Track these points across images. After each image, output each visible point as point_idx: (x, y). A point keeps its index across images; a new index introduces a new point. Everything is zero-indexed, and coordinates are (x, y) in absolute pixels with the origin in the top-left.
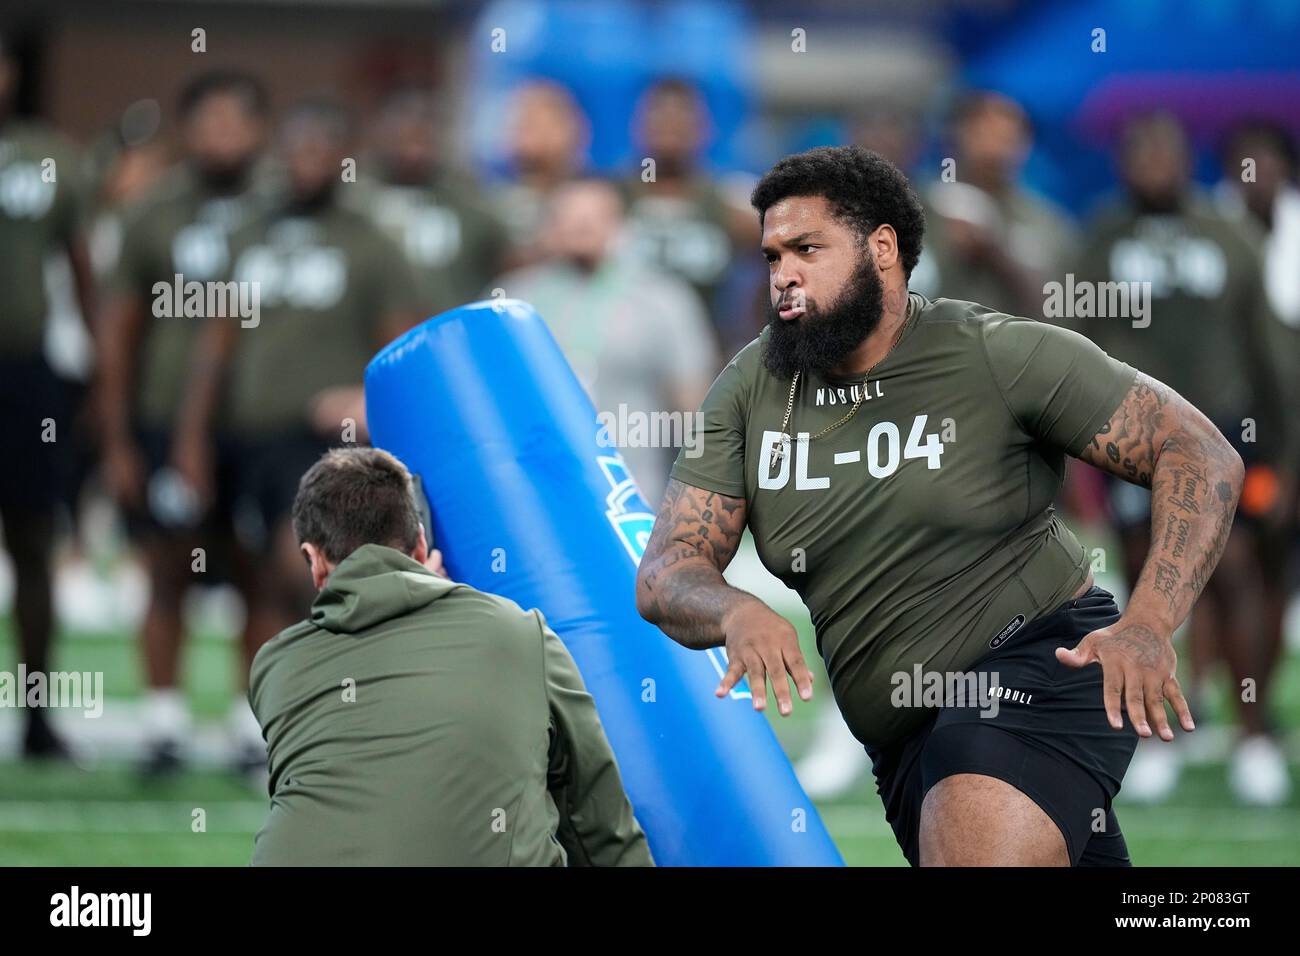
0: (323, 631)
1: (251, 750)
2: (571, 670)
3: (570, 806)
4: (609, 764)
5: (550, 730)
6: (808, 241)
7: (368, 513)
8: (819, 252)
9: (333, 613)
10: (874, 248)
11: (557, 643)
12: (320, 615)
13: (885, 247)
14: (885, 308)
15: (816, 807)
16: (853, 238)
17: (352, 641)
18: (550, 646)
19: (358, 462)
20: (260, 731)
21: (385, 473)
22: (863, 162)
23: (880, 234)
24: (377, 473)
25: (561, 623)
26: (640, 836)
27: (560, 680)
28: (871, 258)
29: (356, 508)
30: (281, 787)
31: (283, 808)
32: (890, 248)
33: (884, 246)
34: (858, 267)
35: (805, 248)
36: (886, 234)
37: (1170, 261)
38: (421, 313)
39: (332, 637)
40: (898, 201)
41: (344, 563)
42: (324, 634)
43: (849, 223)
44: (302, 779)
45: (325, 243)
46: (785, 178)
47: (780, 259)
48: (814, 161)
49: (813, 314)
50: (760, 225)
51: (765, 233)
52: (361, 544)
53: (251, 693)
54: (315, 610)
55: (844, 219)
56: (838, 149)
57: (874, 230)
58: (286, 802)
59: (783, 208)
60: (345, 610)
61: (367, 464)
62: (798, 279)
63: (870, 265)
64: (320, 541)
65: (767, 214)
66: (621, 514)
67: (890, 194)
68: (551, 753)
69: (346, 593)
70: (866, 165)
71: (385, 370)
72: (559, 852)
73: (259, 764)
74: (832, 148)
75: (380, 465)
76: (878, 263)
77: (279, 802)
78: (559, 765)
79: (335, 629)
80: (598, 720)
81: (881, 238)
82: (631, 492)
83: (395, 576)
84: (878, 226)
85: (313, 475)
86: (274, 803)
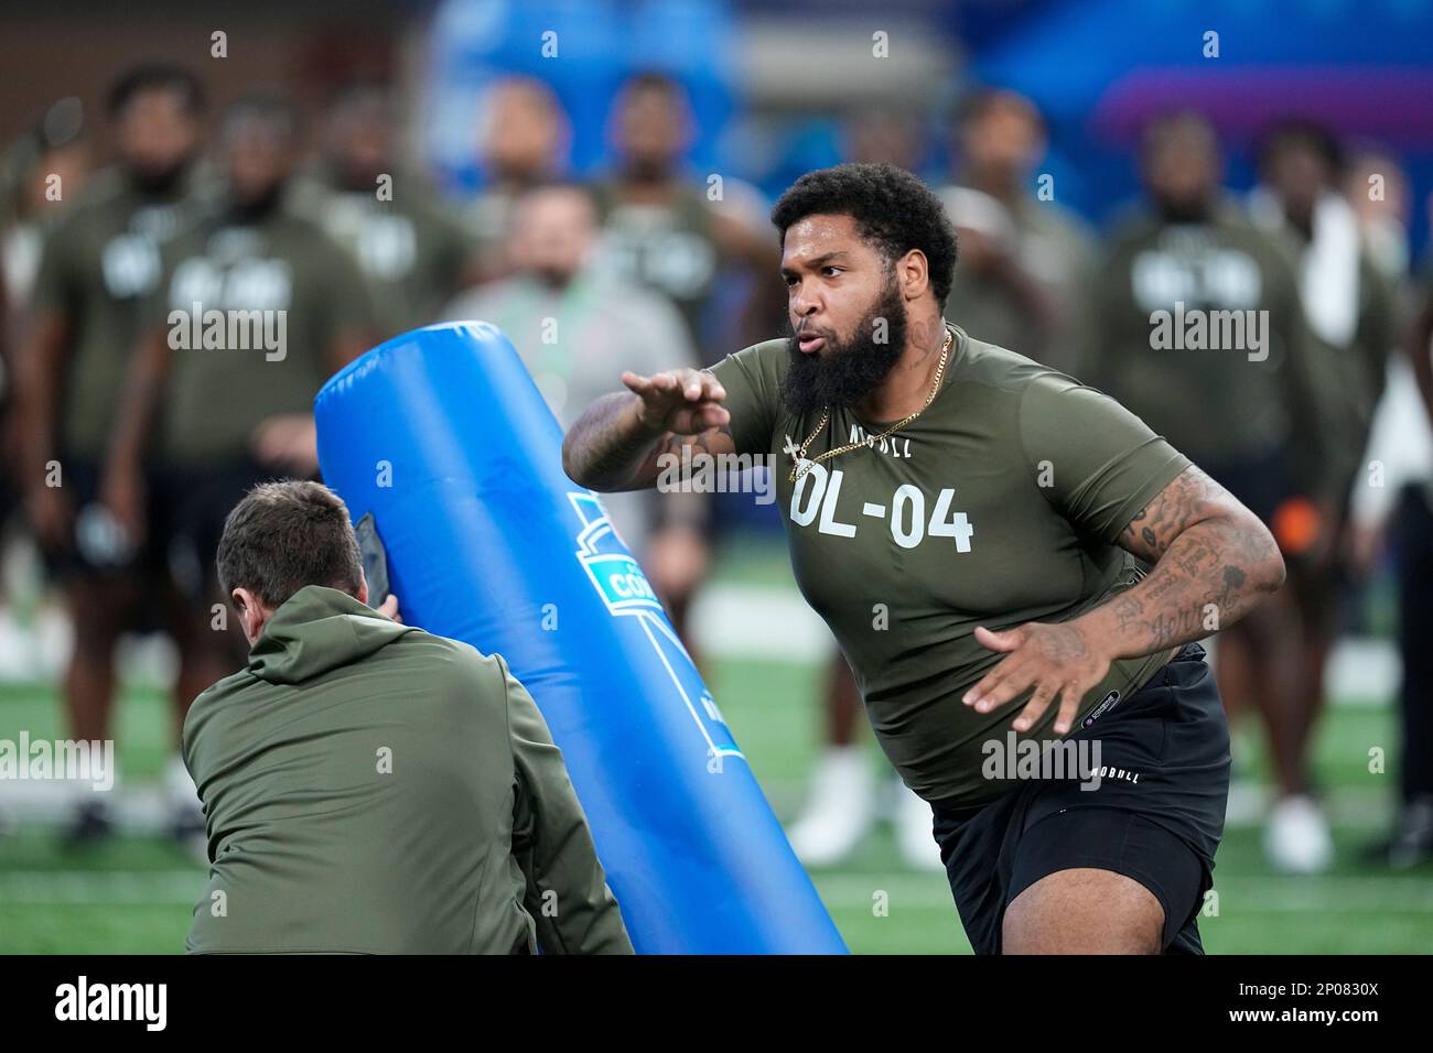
0: (263, 681)
1: (187, 812)
2: (537, 721)
3: (538, 870)
4: (580, 823)
5: (515, 787)
6: (831, 263)
7: (310, 553)
8: (844, 275)
9: (275, 663)
10: (902, 275)
11: (520, 691)
12: (260, 665)
13: (914, 274)
14: (908, 341)
15: (808, 874)
16: (880, 262)
17: (293, 692)
18: (513, 694)
19: (293, 497)
20: (196, 791)
21: (324, 508)
22: (893, 181)
23: (909, 260)
24: (316, 509)
25: (530, 674)
26: (612, 903)
27: (525, 732)
28: (898, 287)
29: (297, 547)
30: (221, 853)
31: (224, 878)
32: (919, 276)
33: (913, 272)
34: (884, 294)
35: (828, 270)
36: (916, 260)
37: (1198, 274)
38: (376, 335)
39: (272, 688)
40: (931, 225)
41: (284, 607)
42: (264, 684)
43: (878, 246)
44: (246, 845)
45: (267, 255)
46: (810, 195)
47: (801, 281)
48: (842, 177)
49: (834, 345)
50: (779, 246)
51: (785, 252)
52: (303, 586)
53: (185, 747)
54: (253, 660)
55: (872, 241)
56: (869, 167)
57: (903, 255)
58: (229, 872)
59: (805, 227)
60: (286, 658)
61: (303, 499)
62: (818, 305)
63: (896, 293)
64: (255, 586)
65: (789, 233)
66: (593, 555)
67: (922, 217)
68: (516, 813)
69: (288, 640)
70: (898, 185)
71: (334, 398)
72: (526, 920)
73: (198, 829)
74: (860, 165)
75: (317, 499)
76: (905, 291)
77: (220, 871)
78: (525, 825)
79: (275, 679)
80: (566, 775)
81: (911, 264)
82: (606, 530)
83: (341, 619)
84: (907, 251)
85: (242, 513)
86: (213, 871)
